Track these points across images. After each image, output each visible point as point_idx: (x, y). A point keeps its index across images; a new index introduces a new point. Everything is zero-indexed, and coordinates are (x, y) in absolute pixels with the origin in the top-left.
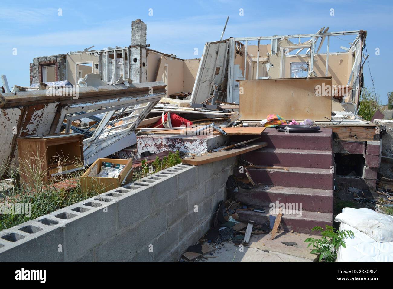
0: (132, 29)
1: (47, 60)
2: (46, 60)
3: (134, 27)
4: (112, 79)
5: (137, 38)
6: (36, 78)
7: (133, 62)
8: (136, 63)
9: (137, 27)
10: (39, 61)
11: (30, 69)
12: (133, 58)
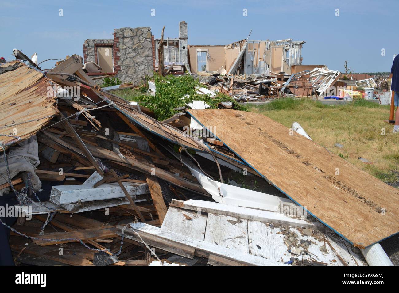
0: (181, 27)
1: (104, 42)
2: (102, 42)
3: (182, 26)
4: (166, 59)
5: (185, 33)
6: (91, 56)
7: (182, 49)
8: (185, 50)
9: (185, 26)
10: (95, 43)
11: (84, 49)
12: (183, 46)
